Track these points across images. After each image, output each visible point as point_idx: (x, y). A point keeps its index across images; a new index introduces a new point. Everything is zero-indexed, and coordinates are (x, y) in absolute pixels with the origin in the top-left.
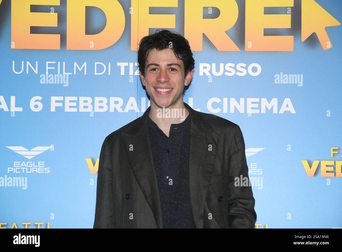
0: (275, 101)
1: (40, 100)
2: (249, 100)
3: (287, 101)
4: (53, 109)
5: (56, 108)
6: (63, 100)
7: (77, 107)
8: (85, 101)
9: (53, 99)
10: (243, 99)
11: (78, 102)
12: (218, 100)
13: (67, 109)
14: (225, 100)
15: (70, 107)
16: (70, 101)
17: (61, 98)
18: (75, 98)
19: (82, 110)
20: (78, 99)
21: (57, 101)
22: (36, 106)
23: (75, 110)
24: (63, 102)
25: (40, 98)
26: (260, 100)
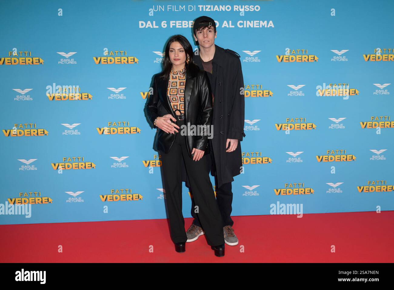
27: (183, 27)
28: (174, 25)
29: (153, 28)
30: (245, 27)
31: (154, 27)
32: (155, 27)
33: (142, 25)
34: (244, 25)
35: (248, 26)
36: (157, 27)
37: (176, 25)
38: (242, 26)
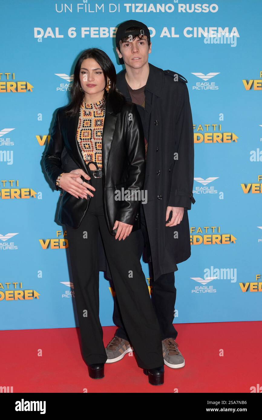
0: (227, 29)
1: (74, 30)
2: (211, 29)
3: (235, 29)
4: (83, 36)
5: (85, 35)
6: (89, 30)
7: (99, 34)
8: (104, 31)
9: (83, 29)
10: (207, 28)
11: (99, 31)
12: (191, 29)
13: (92, 36)
14: (195, 29)
15: (94, 34)
16: (94, 31)
17: (88, 29)
18: (97, 29)
19: (102, 36)
20: (99, 29)
21: (85, 31)
22: (72, 34)
23: (97, 36)
24: (90, 31)
25: (74, 29)
26: (218, 29)
27: (101, 37)
28: (88, 33)
29: (55, 39)
30: (195, 36)
31: (56, 37)
32: (58, 36)
33: (39, 33)
34: (193, 34)
35: (200, 36)
36: (62, 36)
37: (90, 33)
38: (191, 36)
